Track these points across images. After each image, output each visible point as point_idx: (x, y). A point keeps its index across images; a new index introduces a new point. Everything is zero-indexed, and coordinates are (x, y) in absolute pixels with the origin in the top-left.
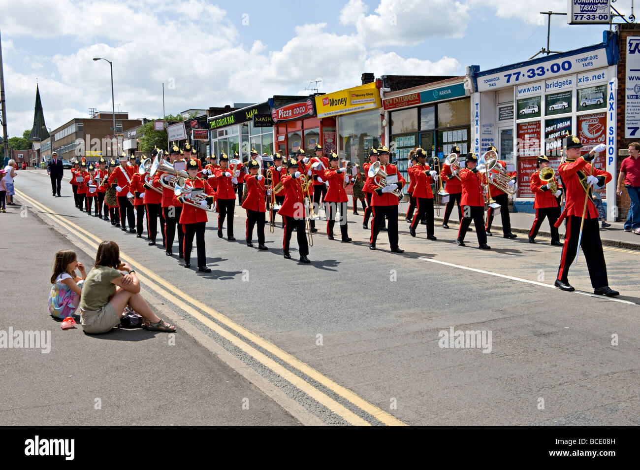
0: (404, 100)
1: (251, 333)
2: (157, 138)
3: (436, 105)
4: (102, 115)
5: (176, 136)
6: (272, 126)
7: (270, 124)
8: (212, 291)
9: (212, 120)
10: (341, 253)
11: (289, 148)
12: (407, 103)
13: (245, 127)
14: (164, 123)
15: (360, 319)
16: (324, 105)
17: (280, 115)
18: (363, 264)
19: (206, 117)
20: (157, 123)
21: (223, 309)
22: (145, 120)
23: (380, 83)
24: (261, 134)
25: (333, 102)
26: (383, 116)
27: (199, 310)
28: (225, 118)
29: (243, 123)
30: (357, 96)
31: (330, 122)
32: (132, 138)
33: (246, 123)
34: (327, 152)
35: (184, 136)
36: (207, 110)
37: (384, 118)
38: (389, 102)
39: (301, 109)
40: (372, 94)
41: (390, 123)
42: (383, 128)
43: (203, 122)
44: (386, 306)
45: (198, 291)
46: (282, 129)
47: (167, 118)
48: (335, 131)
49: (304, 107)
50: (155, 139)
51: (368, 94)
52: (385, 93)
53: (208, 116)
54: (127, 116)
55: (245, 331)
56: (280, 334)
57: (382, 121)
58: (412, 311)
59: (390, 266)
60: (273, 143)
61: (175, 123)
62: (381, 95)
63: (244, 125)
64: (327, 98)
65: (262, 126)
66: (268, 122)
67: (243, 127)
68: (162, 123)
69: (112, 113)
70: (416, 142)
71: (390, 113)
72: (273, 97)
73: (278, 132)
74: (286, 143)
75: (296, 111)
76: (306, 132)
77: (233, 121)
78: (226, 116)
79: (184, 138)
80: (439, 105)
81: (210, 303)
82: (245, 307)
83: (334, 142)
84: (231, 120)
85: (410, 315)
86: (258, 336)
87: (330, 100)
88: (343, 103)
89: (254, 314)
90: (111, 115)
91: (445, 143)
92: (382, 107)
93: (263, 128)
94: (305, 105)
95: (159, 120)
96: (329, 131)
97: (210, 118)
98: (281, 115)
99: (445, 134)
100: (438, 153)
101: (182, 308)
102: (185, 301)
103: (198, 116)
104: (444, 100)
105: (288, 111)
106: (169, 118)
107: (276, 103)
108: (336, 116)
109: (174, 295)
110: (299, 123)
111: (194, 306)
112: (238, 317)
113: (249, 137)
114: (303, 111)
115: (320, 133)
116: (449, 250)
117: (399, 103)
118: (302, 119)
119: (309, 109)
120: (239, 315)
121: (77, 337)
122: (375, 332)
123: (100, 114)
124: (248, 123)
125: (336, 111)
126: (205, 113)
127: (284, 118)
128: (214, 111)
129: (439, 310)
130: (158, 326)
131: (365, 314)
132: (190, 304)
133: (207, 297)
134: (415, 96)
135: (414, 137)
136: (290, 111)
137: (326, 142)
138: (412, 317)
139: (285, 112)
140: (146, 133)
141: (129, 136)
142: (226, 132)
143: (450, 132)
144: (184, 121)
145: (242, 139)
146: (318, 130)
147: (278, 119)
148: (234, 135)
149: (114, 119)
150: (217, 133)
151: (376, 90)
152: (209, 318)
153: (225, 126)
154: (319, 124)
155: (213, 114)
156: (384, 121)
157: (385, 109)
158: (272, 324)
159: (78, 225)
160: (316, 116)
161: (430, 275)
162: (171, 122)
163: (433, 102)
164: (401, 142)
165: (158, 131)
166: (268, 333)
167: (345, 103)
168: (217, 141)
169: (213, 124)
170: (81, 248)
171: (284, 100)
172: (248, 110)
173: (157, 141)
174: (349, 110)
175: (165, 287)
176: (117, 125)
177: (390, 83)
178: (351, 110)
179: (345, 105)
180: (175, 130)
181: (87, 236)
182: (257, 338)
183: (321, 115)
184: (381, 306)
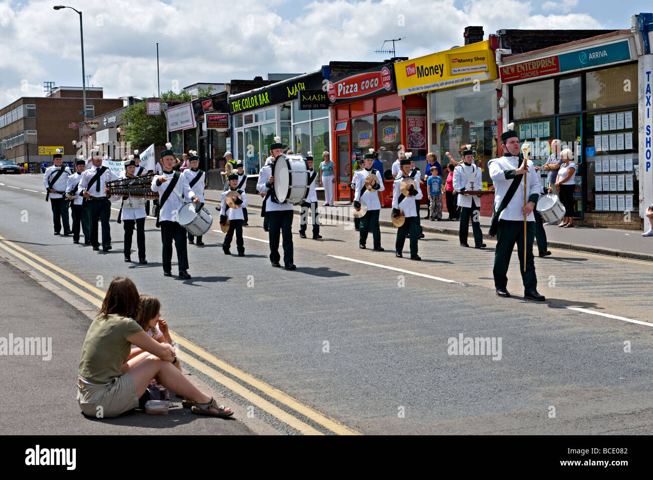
0: (534, 68)
1: (328, 418)
2: (150, 127)
3: (583, 74)
4: (63, 92)
5: (179, 123)
6: (327, 108)
7: (324, 104)
8: (260, 355)
9: (236, 99)
10: (447, 300)
11: (354, 141)
12: (539, 71)
13: (286, 110)
14: (161, 105)
15: (490, 398)
16: (408, 76)
17: (339, 91)
18: (483, 315)
19: (225, 94)
20: (150, 104)
21: (278, 382)
22: (131, 99)
23: (494, 41)
24: (310, 121)
25: (422, 72)
26: (499, 92)
27: (244, 384)
28: (255, 96)
29: (282, 104)
30: (460, 61)
31: (417, 102)
32: (110, 126)
33: (287, 103)
34: (412, 147)
35: (191, 124)
36: (227, 84)
37: (501, 96)
38: (510, 71)
39: (373, 82)
40: (483, 59)
41: (511, 102)
42: (500, 110)
43: (220, 103)
44: (527, 379)
45: (238, 356)
46: (343, 113)
47: (165, 96)
48: (425, 115)
49: (377, 79)
50: (148, 128)
51: (477, 59)
52: (503, 56)
53: (229, 92)
54: (100, 93)
55: (317, 415)
56: (371, 420)
57: (499, 100)
58: (568, 387)
59: (525, 320)
60: (328, 133)
61: (178, 103)
62: (497, 59)
63: (284, 106)
64: (413, 66)
65: (312, 108)
66: (322, 102)
67: (282, 110)
68: (158, 104)
69: (82, 89)
70: (551, 131)
71: (511, 88)
72: (328, 64)
73: (336, 117)
74: (348, 134)
75: (364, 85)
76: (379, 117)
77: (268, 101)
78: (257, 93)
79: (191, 127)
80: (588, 74)
81: (260, 374)
82: (313, 380)
83: (424, 131)
84: (265, 99)
85: (566, 394)
86: (339, 423)
87: (418, 68)
88: (437, 73)
89: (328, 390)
90: (81, 92)
91: (597, 133)
92: (498, 77)
93: (313, 110)
94: (378, 76)
95: (153, 100)
96: (417, 115)
97: (232, 96)
98: (342, 92)
99: (597, 119)
100: (587, 148)
101: (218, 381)
102: (222, 370)
103: (213, 93)
104: (596, 66)
105: (352, 86)
106: (169, 97)
107: (334, 73)
108: (426, 93)
109: (203, 361)
110: (369, 104)
111: (236, 377)
112: (305, 395)
113: (292, 124)
114: (376, 85)
115: (401, 118)
116: (612, 296)
117: (526, 72)
118: (374, 97)
119: (385, 82)
120: (305, 391)
121: (73, 421)
122: (516, 418)
123: (61, 91)
124: (291, 103)
125: (426, 85)
126: (224, 89)
127: (346, 95)
128: (238, 85)
129: (609, 386)
130: (208, 408)
131: (497, 390)
132: (229, 375)
133: (253, 364)
134: (550, 62)
135: (548, 123)
136: (356, 85)
137: (410, 132)
138: (570, 396)
139: (348, 86)
140: (133, 120)
141: (105, 124)
142: (256, 116)
143: (605, 116)
144: (192, 100)
145: (281, 128)
146: (398, 114)
147: (337, 96)
148: (269, 122)
149: (85, 98)
150: (242, 119)
151: (490, 52)
152: (260, 395)
153: (255, 108)
154: (400, 105)
155: (236, 90)
156: (502, 99)
157: (503, 81)
158: (357, 405)
159: (43, 258)
160: (396, 92)
161: (589, 333)
162: (172, 102)
163: (579, 70)
164: (529, 131)
165: (152, 117)
166: (353, 418)
167: (440, 73)
168: (243, 131)
169: (237, 106)
170: (54, 292)
171: (345, 68)
172: (291, 84)
173: (149, 130)
174: (446, 83)
175: (187, 349)
176: (88, 108)
177: (511, 41)
178: (449, 83)
179: (441, 76)
180: (178, 115)
181: (59, 274)
182: (337, 425)
183: (404, 90)
184: (520, 380)
